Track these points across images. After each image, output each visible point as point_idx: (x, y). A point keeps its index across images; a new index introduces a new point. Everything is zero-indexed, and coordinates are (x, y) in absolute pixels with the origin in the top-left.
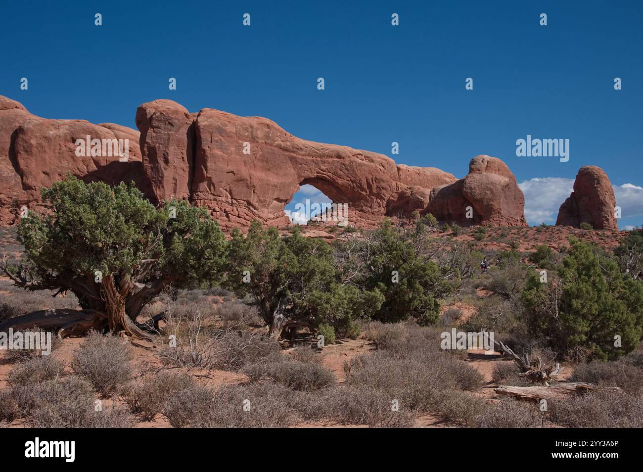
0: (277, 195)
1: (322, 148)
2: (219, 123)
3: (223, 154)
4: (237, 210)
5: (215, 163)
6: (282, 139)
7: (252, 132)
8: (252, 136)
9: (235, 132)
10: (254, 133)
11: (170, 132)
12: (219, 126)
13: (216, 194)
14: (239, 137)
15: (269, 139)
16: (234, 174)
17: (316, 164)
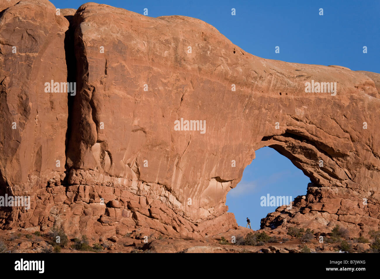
0: (216, 171)
1: (298, 73)
2: (119, 35)
3: (126, 95)
4: (147, 203)
5: (113, 112)
6: (229, 61)
7: (176, 49)
8: (176, 58)
9: (145, 51)
10: (180, 51)
11: (31, 55)
12: (120, 41)
13: (113, 172)
14: (153, 60)
15: (205, 63)
16: (144, 132)
17: (285, 106)
